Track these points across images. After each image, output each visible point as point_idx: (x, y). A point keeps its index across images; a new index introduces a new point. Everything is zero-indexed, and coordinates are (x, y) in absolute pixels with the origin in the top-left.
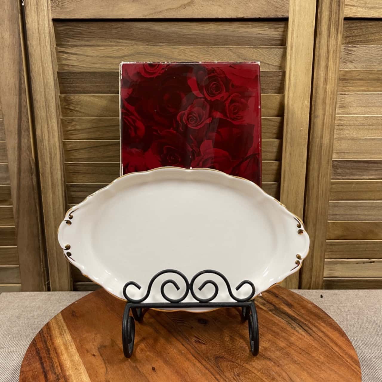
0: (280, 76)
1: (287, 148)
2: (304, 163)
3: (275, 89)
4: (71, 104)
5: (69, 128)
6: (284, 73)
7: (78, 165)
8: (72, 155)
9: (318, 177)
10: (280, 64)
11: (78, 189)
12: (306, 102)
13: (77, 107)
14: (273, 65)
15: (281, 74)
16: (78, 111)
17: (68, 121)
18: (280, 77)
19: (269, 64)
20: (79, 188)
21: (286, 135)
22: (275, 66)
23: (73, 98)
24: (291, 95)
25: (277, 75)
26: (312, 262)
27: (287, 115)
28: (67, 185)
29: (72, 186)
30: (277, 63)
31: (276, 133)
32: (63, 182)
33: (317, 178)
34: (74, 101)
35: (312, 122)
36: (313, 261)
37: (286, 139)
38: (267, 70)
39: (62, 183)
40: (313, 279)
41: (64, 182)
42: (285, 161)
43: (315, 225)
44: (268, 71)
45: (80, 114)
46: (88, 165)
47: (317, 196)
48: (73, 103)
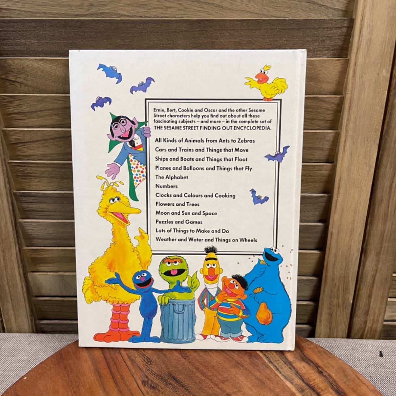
0: (344, 27)
1: (348, 144)
2: (370, 167)
3: (334, 50)
4: (10, 73)
5: (11, 110)
6: (352, 22)
7: (29, 165)
8: (19, 151)
9: (391, 188)
10: (347, 7)
11: (31, 199)
12: (384, 71)
13: (20, 78)
14: (334, 9)
15: (346, 24)
16: (21, 83)
17: (7, 100)
18: (345, 30)
19: (327, 7)
20: (33, 198)
21: (347, 125)
22: (338, 10)
23: (12, 63)
24: (360, 60)
25: (340, 26)
26: (369, 304)
27: (351, 93)
28: (15, 194)
29: (22, 195)
30: (342, 6)
31: (330, 121)
32: (8, 191)
33: (388, 189)
34: (14, 69)
35: (390, 104)
36: (371, 301)
37: (347, 131)
38: (323, 18)
39: (6, 192)
40: (369, 324)
41: (10, 190)
42: (342, 164)
43: (378, 254)
44: (324, 20)
45: (26, 89)
46: (42, 166)
47: (386, 215)
48: (13, 70)
